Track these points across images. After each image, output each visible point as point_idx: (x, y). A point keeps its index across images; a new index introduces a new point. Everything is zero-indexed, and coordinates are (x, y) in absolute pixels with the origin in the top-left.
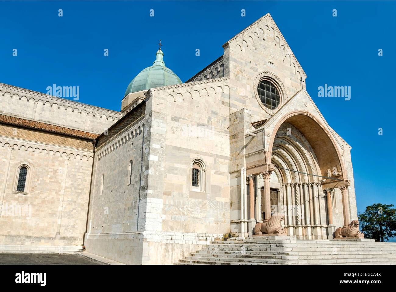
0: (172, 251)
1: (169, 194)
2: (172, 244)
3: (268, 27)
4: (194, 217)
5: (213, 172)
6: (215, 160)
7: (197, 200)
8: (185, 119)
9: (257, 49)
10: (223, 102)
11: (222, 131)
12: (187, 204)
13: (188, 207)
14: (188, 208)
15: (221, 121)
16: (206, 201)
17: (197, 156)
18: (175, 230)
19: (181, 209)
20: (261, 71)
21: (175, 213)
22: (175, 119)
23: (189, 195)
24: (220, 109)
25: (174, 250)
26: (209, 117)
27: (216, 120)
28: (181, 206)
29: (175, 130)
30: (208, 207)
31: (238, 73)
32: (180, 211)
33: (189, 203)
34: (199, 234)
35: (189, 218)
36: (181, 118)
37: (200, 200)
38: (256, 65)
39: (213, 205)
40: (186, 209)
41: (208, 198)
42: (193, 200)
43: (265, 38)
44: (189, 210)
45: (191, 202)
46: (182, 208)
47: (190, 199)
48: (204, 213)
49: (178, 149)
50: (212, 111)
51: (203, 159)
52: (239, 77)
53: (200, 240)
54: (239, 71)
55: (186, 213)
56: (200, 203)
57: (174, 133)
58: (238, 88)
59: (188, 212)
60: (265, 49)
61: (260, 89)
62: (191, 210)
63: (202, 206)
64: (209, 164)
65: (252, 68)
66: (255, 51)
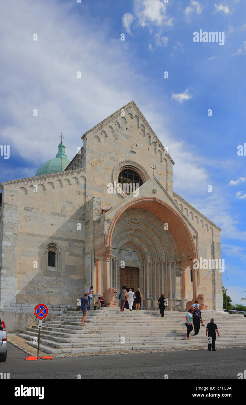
0: (26, 319)
1: (24, 273)
2: (26, 314)
3: (132, 115)
4: (48, 292)
5: (67, 254)
6: (70, 244)
7: (51, 278)
8: (39, 209)
9: (118, 139)
10: (78, 191)
11: (77, 218)
12: (41, 282)
13: (42, 283)
14: (43, 285)
15: (76, 209)
16: (60, 279)
17: (51, 241)
18: (30, 302)
19: (35, 285)
20: (122, 160)
21: (30, 288)
22: (27, 209)
23: (43, 274)
24: (75, 199)
25: (28, 318)
26: (63, 206)
27: (71, 208)
28: (35, 283)
29: (29, 218)
30: (62, 283)
31: (96, 164)
32: (35, 287)
33: (43, 281)
34: (54, 305)
35: (44, 292)
36: (35, 208)
37: (55, 278)
38: (116, 155)
39: (67, 282)
40: (41, 285)
41: (62, 276)
42: (48, 278)
43: (129, 127)
44: (43, 286)
45: (46, 280)
46: (37, 284)
47: (44, 277)
48: (59, 288)
49: (32, 235)
50: (67, 201)
51: (57, 243)
52: (96, 167)
53: (54, 310)
54: (97, 161)
55: (40, 289)
56: (54, 280)
57: (27, 221)
58: (95, 178)
59: (43, 287)
60: (127, 138)
61: (122, 177)
62: (45, 286)
63: (57, 283)
64: (64, 247)
65: (112, 158)
66: (116, 141)
